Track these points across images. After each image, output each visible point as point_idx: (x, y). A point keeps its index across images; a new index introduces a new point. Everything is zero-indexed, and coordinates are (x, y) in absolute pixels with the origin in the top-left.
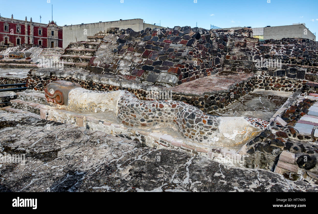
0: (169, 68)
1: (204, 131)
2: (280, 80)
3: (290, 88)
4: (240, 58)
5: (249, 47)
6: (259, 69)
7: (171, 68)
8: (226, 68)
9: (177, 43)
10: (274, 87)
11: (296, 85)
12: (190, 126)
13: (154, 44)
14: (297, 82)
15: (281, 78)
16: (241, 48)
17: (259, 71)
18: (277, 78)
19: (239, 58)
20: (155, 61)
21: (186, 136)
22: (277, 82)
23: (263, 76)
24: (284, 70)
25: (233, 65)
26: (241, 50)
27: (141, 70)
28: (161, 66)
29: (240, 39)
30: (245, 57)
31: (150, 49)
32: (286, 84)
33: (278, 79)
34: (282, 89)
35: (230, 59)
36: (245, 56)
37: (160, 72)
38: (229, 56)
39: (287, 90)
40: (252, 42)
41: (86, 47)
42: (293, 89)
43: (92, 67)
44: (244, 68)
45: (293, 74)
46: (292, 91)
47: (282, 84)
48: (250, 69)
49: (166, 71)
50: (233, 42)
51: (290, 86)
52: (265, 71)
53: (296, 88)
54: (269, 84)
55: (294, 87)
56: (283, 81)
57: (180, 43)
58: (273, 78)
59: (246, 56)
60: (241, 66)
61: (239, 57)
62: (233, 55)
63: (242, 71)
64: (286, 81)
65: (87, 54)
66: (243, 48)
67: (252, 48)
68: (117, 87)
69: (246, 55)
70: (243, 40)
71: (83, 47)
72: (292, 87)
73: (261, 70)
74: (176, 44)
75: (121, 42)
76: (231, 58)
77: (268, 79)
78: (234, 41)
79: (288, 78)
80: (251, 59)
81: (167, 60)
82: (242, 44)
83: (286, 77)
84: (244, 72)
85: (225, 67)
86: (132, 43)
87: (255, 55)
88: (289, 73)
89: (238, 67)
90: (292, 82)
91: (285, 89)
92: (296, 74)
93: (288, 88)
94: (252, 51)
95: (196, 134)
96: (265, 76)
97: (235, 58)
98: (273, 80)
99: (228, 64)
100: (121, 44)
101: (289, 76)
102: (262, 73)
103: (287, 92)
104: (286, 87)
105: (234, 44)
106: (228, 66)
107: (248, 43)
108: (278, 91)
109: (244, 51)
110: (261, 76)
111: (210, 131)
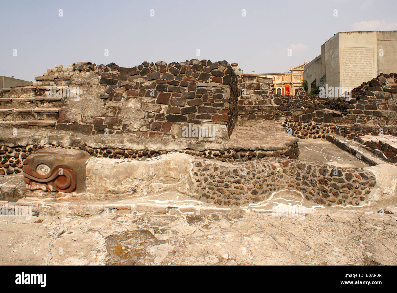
0: (212, 115)
1: (361, 190)
2: (306, 126)
3: (318, 135)
4: (258, 103)
5: (265, 89)
6: (283, 115)
7: (215, 115)
8: (241, 116)
9: (208, 81)
10: (301, 135)
11: (324, 130)
12: (339, 187)
13: (169, 83)
14: (325, 127)
15: (307, 123)
16: (255, 90)
17: (282, 117)
18: (303, 124)
19: (255, 103)
20: (183, 108)
21: (330, 203)
22: (304, 128)
23: (287, 123)
24: (310, 114)
25: (250, 112)
26: (256, 93)
27: (166, 122)
28: (197, 114)
29: (251, 80)
30: (262, 101)
31: (166, 91)
32: (314, 131)
33: (304, 126)
34: (310, 137)
35: (245, 104)
36: (262, 99)
37: (201, 122)
38: (243, 101)
39: (315, 138)
40: (266, 82)
41: (38, 93)
42: (322, 136)
43: (68, 124)
44: (264, 115)
45: (320, 118)
46: (321, 137)
47: (309, 131)
48: (271, 116)
49: (210, 120)
50: (243, 83)
51: (317, 132)
52: (289, 117)
53: (324, 134)
54: (295, 132)
55: (323, 133)
56: (310, 127)
57: (212, 81)
58: (298, 125)
59: (264, 100)
60: (261, 112)
61: (255, 101)
62: (247, 99)
63: (261, 118)
64: (313, 126)
65: (45, 104)
66: (257, 90)
67: (268, 90)
68: (139, 152)
69: (264, 98)
70: (255, 81)
71: (33, 94)
72: (320, 133)
73: (285, 116)
74: (206, 82)
75: (108, 84)
76: (246, 102)
77: (293, 126)
78: (244, 81)
79: (315, 123)
80: (271, 103)
81: (203, 105)
82: (255, 86)
83: (313, 122)
84: (264, 120)
85: (239, 115)
86: (130, 84)
87: (274, 98)
88: (316, 117)
89: (257, 114)
90: (320, 127)
91: (313, 136)
92: (323, 117)
93: (316, 134)
94: (269, 94)
95: (349, 197)
96: (289, 123)
97: (250, 103)
98: (298, 127)
99: (243, 111)
100: (110, 86)
101: (316, 121)
102: (286, 119)
103: (315, 139)
104: (314, 133)
105: (245, 85)
106: (244, 113)
107: (261, 84)
108: (306, 139)
109: (259, 93)
110: (285, 123)
111: (367, 189)
